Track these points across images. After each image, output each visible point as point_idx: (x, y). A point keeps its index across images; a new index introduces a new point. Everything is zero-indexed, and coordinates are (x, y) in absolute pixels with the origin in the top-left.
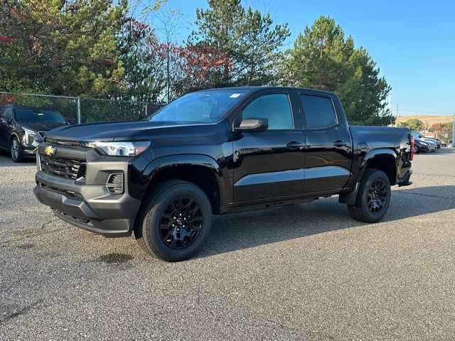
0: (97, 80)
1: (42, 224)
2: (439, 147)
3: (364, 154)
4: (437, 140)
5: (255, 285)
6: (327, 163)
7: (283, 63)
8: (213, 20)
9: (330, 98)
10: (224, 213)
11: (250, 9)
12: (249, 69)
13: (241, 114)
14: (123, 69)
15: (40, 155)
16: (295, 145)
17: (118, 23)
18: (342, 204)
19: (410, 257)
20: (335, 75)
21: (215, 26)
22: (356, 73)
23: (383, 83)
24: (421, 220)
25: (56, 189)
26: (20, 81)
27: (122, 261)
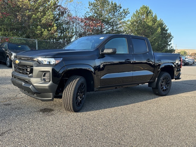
0: (45, 32)
1: (16, 95)
2: (194, 63)
3: (159, 65)
4: (193, 60)
5: (108, 124)
6: (142, 69)
7: (126, 25)
8: (96, 6)
9: (145, 40)
10: (96, 91)
11: (112, 2)
12: (112, 28)
13: (104, 46)
14: (56, 27)
15: (14, 64)
16: (128, 61)
17: (54, 7)
18: (150, 88)
19: (180, 112)
20: (149, 31)
21: (97, 9)
22: (158, 30)
23: (170, 35)
24: (185, 95)
25: (20, 79)
26: (12, 32)
27: (49, 112)
